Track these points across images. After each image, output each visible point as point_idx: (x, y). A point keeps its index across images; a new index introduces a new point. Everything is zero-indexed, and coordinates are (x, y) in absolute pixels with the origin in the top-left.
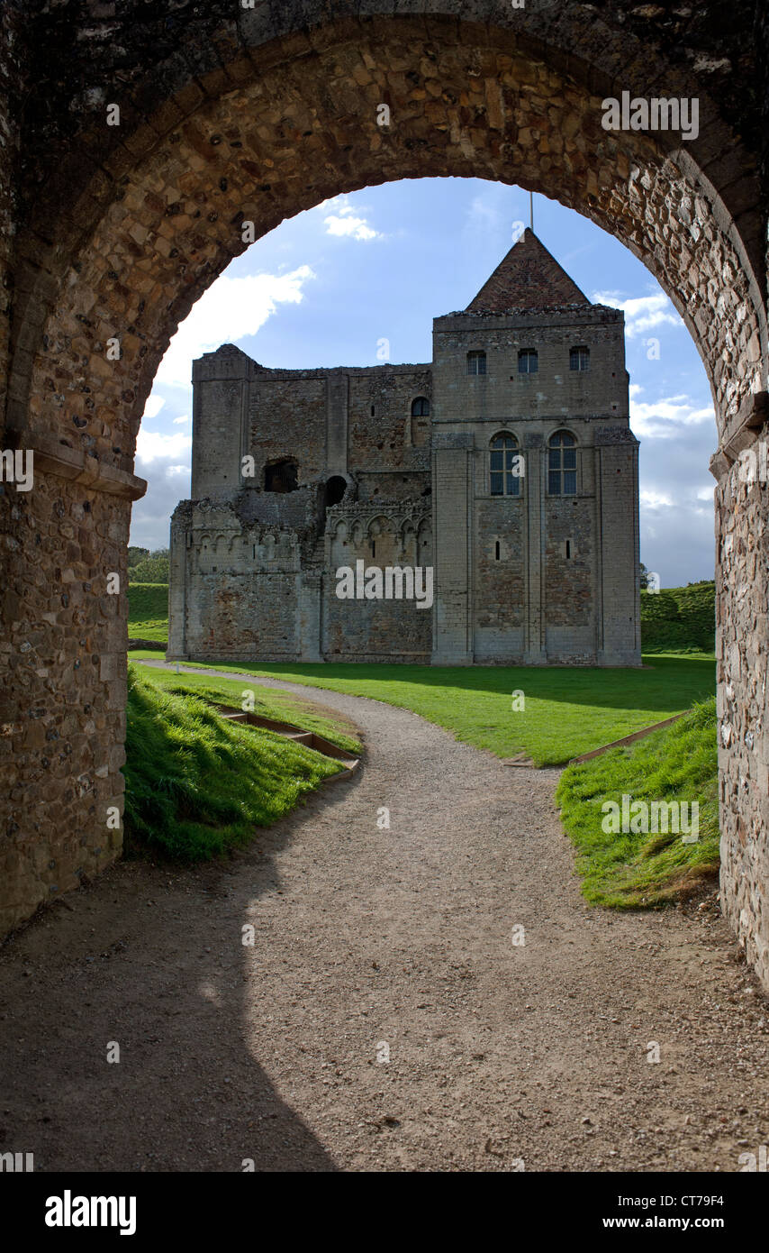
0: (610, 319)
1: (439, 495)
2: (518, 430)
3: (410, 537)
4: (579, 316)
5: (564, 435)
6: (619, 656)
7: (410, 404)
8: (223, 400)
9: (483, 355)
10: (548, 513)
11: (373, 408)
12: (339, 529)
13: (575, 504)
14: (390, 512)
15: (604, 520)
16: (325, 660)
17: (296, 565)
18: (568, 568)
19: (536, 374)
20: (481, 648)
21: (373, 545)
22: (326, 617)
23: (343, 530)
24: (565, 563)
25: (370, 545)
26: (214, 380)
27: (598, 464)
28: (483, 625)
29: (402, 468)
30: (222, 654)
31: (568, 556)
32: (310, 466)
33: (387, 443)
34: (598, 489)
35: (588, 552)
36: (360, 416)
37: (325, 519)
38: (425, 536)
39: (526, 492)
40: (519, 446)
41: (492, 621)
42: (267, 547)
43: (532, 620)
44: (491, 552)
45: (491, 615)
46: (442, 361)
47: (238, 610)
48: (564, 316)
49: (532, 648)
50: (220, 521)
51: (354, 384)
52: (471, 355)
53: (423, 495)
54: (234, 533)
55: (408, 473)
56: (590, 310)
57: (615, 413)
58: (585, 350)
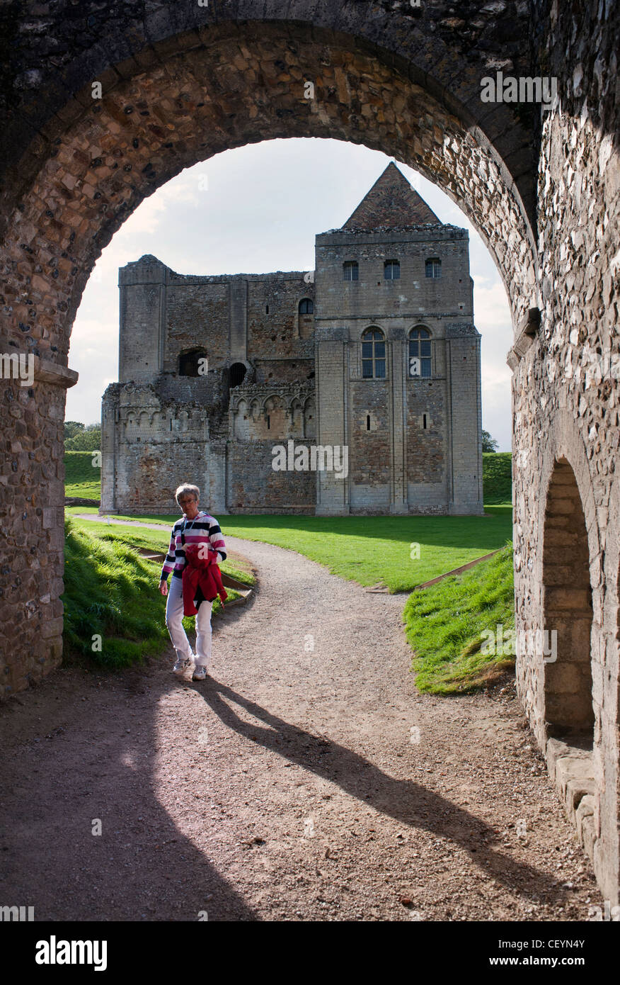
0: (458, 236)
1: (321, 379)
2: (384, 325)
3: (298, 412)
4: (433, 234)
5: (421, 330)
6: (466, 507)
7: (297, 304)
8: (144, 301)
9: (355, 264)
10: (409, 393)
11: (267, 307)
12: (241, 406)
13: (430, 385)
14: (282, 392)
15: (454, 398)
16: (230, 512)
17: (206, 436)
18: (425, 437)
19: (399, 280)
20: (356, 502)
21: (268, 419)
22: (230, 478)
23: (244, 407)
24: (423, 433)
25: (265, 419)
26: (137, 284)
27: (448, 353)
28: (357, 483)
29: (292, 356)
30: (145, 508)
31: (425, 427)
32: (216, 355)
33: (279, 336)
34: (448, 373)
35: (441, 424)
36: (257, 314)
37: (229, 398)
38: (310, 412)
39: (391, 375)
40: (385, 338)
41: (364, 479)
42: (181, 421)
43: (397, 478)
44: (363, 424)
45: (364, 475)
46: (323, 270)
47: (158, 472)
48: (420, 233)
49: (397, 501)
50: (142, 400)
51: (251, 288)
52: (346, 264)
53: (308, 378)
54: (154, 410)
55: (295, 360)
56: (441, 229)
57: (461, 311)
58: (438, 261)
